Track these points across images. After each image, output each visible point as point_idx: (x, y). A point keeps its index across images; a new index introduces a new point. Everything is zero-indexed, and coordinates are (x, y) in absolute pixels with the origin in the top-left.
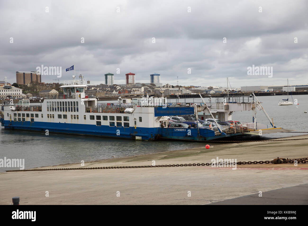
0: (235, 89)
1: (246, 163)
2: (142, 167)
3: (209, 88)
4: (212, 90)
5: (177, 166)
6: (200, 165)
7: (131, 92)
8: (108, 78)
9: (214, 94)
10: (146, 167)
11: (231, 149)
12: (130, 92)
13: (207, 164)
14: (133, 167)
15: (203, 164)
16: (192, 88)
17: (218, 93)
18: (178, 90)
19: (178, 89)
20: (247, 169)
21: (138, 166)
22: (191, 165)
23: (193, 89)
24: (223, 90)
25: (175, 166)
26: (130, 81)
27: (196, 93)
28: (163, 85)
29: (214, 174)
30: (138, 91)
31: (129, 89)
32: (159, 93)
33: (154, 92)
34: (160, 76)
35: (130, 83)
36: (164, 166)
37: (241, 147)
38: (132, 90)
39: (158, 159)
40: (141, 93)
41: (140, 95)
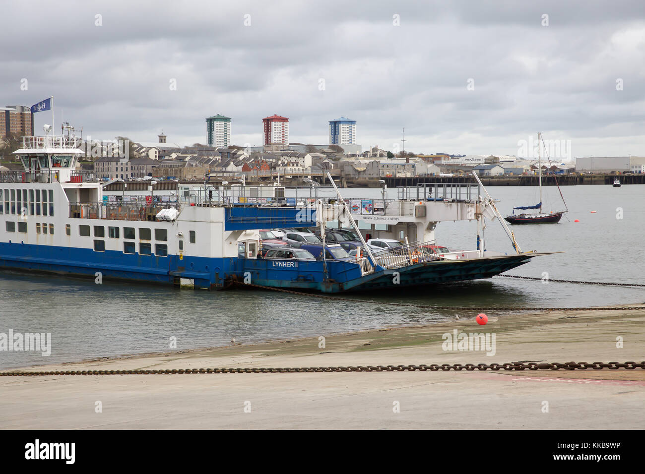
0: (558, 165)
1: (587, 366)
2: (305, 370)
3: (487, 161)
4: (496, 166)
5: (398, 369)
6: (461, 369)
7: (278, 168)
8: (215, 128)
9: (503, 177)
10: (315, 370)
11: (545, 327)
12: (274, 167)
13: (480, 365)
14: (279, 370)
15: (470, 367)
16: (443, 158)
17: (512, 174)
18: (403, 165)
19: (403, 161)
20: (590, 383)
21: (294, 369)
22: (437, 369)
23: (443, 162)
24: (526, 167)
25: (393, 369)
26: (275, 137)
27: (452, 172)
28: (363, 151)
29: (501, 395)
30: (297, 165)
31: (271, 160)
32: (352, 172)
33: (339, 170)
34: (356, 126)
35: (275, 144)
36: (363, 369)
37: (574, 321)
38: (280, 162)
39: (349, 349)
40: (303, 170)
41: (301, 177)
